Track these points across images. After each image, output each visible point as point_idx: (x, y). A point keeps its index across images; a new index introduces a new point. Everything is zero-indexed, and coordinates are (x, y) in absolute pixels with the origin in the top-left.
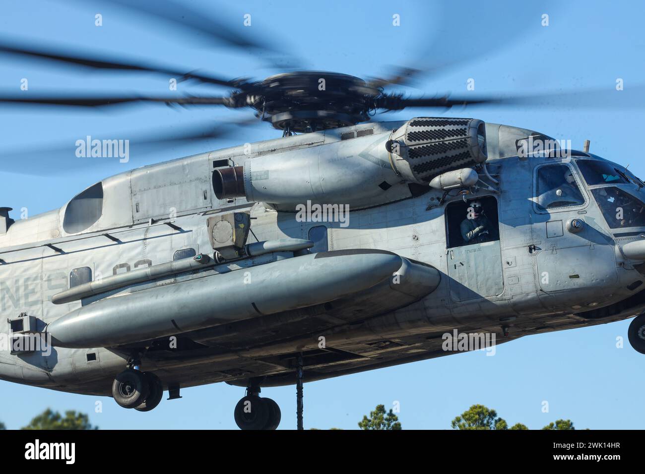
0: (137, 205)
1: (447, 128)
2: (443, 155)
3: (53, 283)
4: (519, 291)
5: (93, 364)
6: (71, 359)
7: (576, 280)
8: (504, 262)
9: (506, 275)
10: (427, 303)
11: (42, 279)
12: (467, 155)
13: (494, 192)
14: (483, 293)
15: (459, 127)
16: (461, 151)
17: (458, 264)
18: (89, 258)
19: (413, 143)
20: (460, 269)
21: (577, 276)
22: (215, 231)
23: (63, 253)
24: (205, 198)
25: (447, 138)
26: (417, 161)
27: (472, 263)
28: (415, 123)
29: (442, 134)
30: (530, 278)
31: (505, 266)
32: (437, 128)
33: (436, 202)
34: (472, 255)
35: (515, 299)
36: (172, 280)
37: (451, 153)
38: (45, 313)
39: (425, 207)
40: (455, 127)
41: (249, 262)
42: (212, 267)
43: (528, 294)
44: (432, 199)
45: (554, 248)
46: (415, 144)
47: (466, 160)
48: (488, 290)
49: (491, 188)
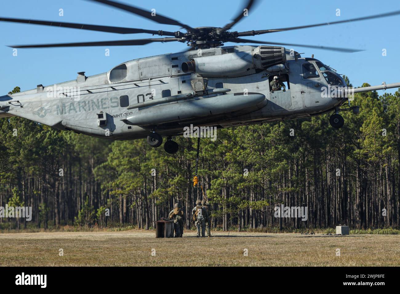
0: (141, 73)
1: (274, 50)
2: (273, 60)
3: (113, 101)
4: (297, 107)
5: (130, 130)
6: (121, 128)
7: (318, 103)
8: (292, 96)
9: (292, 101)
10: (263, 111)
11: (108, 99)
12: (281, 60)
13: (288, 72)
14: (284, 107)
15: (279, 50)
16: (280, 58)
17: (274, 97)
18: (127, 92)
19: (263, 55)
20: (275, 99)
21: (318, 102)
22: (196, 85)
23: (116, 90)
24: (169, 71)
25: (275, 54)
26: (263, 61)
27: (280, 97)
28: (262, 48)
29: (273, 52)
30: (302, 102)
31: (292, 98)
32: (271, 50)
33: (265, 75)
34: (280, 94)
35: (295, 110)
36: (176, 102)
37: (275, 59)
38: (110, 112)
39: (261, 77)
40: (277, 50)
41: (207, 96)
43: (300, 108)
44: (264, 74)
45: (310, 92)
47: (280, 61)
48: (286, 106)
49: (287, 71)
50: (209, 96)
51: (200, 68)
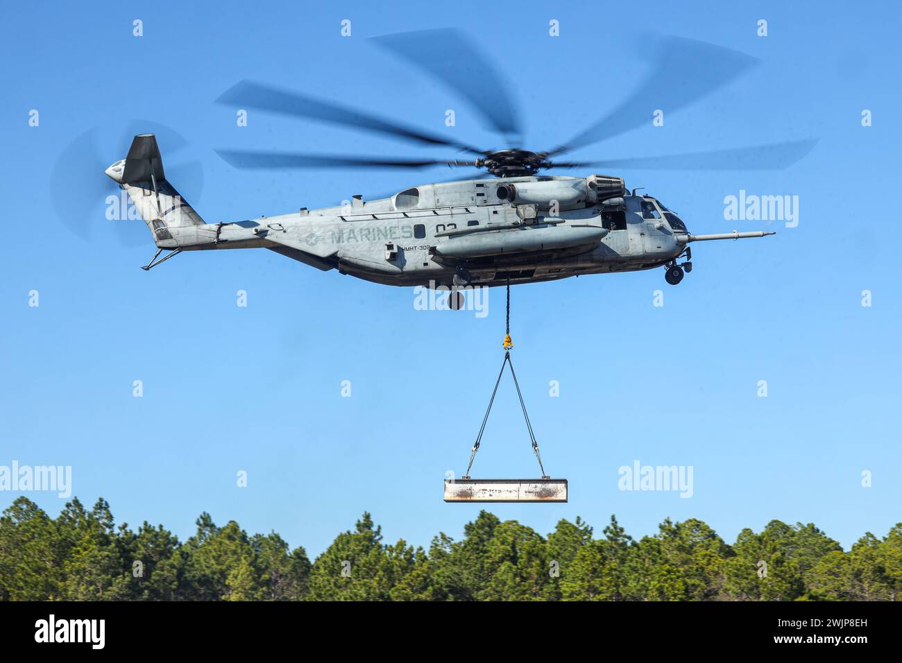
0: (438, 200)
1: (613, 180)
2: (611, 191)
3: (405, 230)
4: (635, 252)
5: (426, 267)
6: (415, 265)
7: (659, 249)
9: (629, 244)
10: (593, 253)
11: (399, 228)
12: (620, 192)
13: (624, 210)
14: (619, 251)
16: (619, 190)
17: (608, 238)
18: (422, 220)
20: (609, 240)
21: (660, 247)
22: (526, 211)
23: (408, 217)
24: (473, 200)
26: (599, 192)
27: (614, 238)
30: (641, 246)
31: (629, 241)
32: (608, 179)
33: (597, 211)
34: (615, 235)
35: (633, 255)
37: (614, 191)
38: (401, 243)
39: (592, 213)
40: (616, 180)
42: (518, 227)
43: (639, 253)
44: (595, 210)
45: (651, 235)
46: (599, 185)
47: (619, 194)
48: (622, 250)
50: (540, 226)
51: (522, 195)
